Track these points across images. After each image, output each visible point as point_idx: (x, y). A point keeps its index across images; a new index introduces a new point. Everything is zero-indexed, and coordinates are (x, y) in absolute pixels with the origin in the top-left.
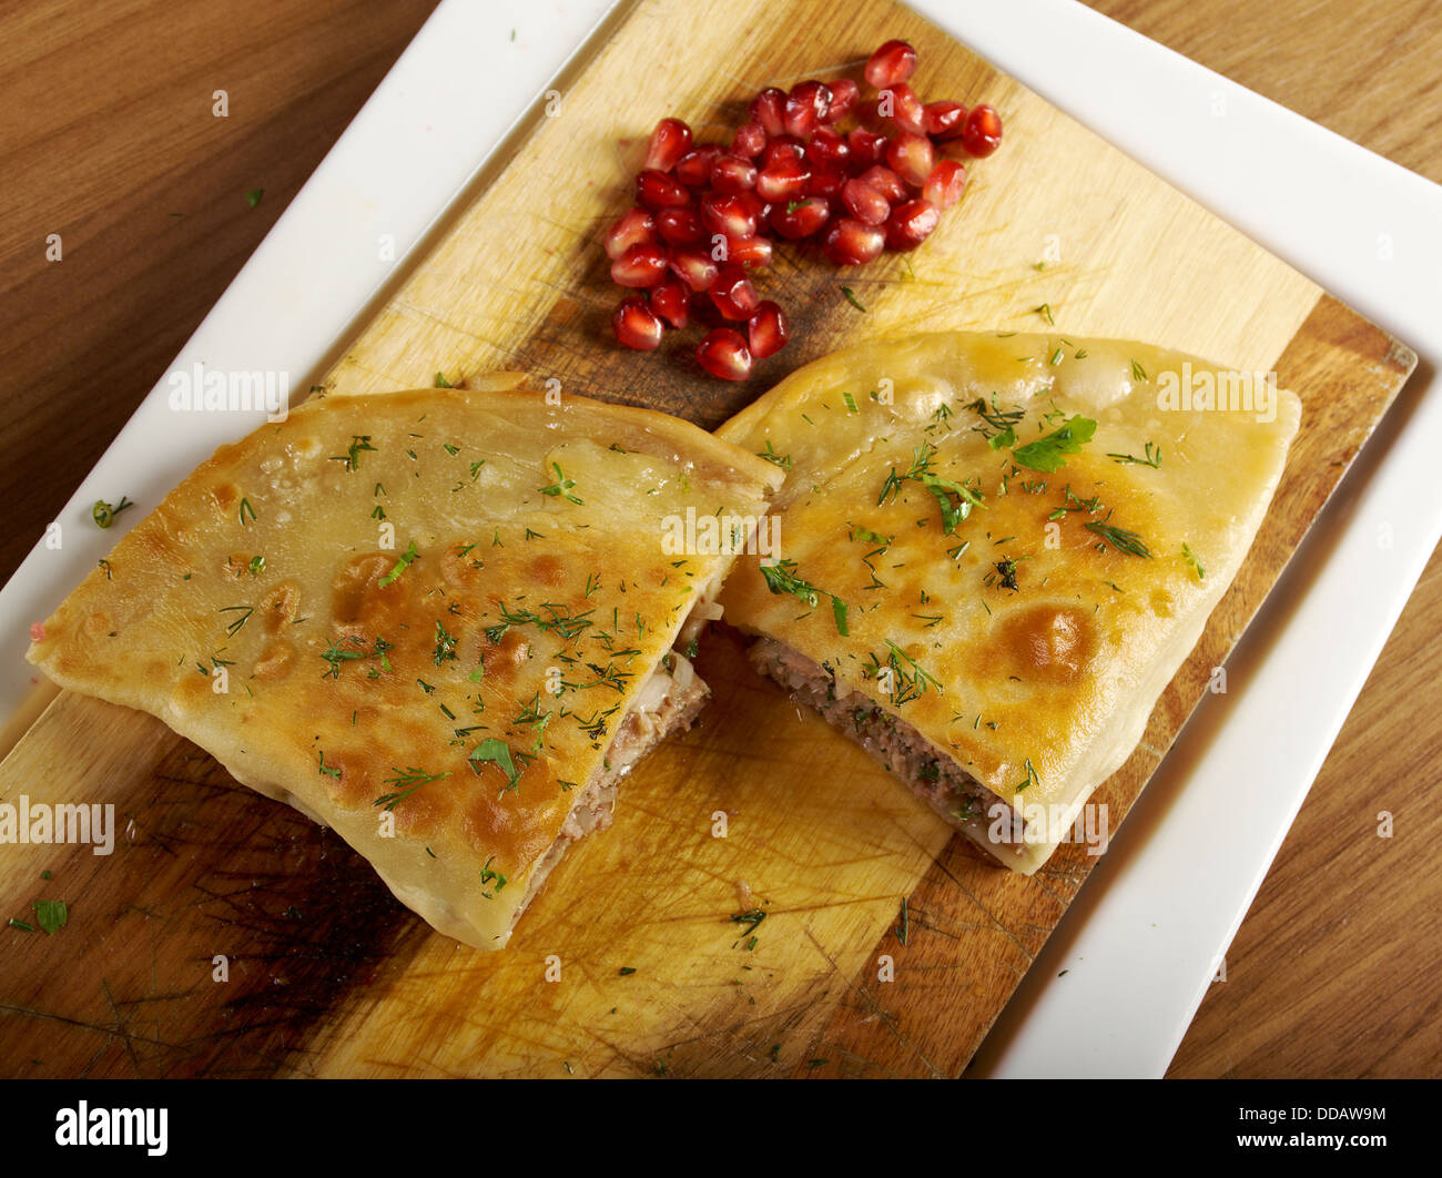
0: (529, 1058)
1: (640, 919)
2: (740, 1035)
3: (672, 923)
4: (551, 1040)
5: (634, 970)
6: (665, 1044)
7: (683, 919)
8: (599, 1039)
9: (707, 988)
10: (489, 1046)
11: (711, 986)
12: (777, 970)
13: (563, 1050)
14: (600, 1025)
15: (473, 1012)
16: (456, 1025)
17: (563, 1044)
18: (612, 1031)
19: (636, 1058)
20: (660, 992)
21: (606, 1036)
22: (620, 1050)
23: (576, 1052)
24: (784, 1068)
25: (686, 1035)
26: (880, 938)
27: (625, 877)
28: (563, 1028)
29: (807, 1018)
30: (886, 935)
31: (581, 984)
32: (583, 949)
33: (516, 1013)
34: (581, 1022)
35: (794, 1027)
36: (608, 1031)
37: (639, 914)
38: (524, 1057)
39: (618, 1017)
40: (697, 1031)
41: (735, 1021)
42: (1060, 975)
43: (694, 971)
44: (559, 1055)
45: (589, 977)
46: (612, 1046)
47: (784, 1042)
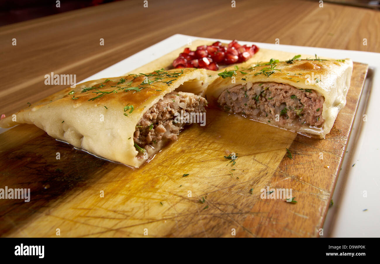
0: (144, 203)
1: (190, 162)
2: (235, 188)
3: (202, 162)
4: (154, 197)
5: (188, 175)
6: (203, 193)
7: (206, 161)
8: (175, 195)
9: (219, 177)
10: (127, 200)
11: (220, 176)
12: (245, 170)
13: (159, 199)
14: (175, 191)
15: (122, 191)
16: (114, 195)
17: (159, 197)
18: (180, 192)
19: (191, 199)
20: (199, 180)
21: (178, 194)
22: (184, 197)
23: (165, 199)
24: (256, 196)
25: (212, 190)
26: (282, 158)
27: (183, 154)
28: (160, 193)
29: (261, 181)
30: (284, 157)
31: (167, 180)
32: (168, 171)
33: (140, 190)
34: (167, 190)
35: (257, 184)
36: (179, 192)
37: (189, 161)
38: (142, 202)
39: (182, 188)
40: (216, 189)
41: (232, 184)
42: (353, 166)
43: (212, 173)
44: (157, 201)
45: (170, 178)
46: (181, 196)
47: (254, 188)
